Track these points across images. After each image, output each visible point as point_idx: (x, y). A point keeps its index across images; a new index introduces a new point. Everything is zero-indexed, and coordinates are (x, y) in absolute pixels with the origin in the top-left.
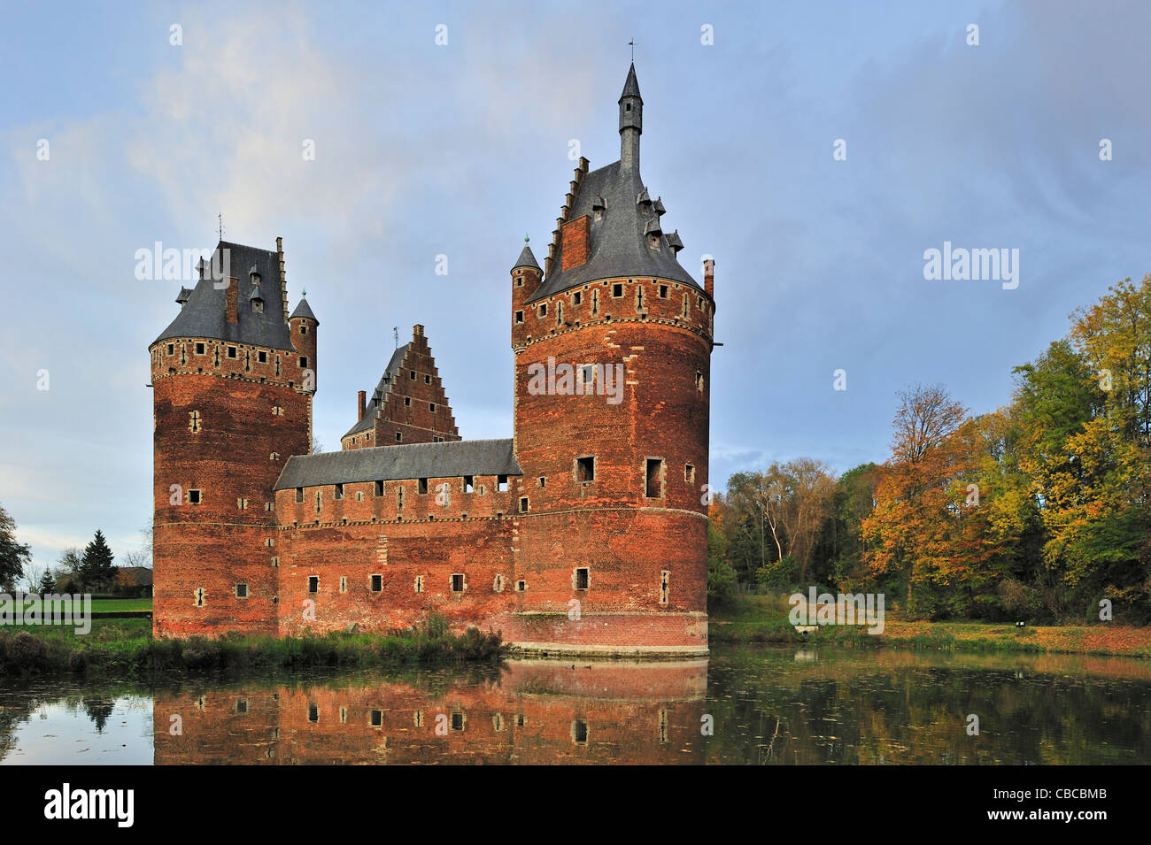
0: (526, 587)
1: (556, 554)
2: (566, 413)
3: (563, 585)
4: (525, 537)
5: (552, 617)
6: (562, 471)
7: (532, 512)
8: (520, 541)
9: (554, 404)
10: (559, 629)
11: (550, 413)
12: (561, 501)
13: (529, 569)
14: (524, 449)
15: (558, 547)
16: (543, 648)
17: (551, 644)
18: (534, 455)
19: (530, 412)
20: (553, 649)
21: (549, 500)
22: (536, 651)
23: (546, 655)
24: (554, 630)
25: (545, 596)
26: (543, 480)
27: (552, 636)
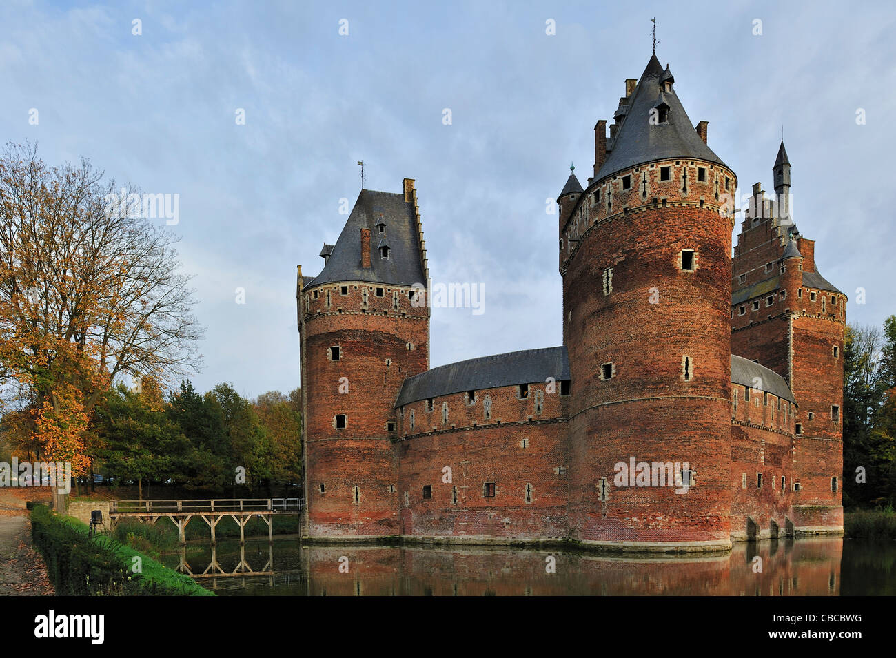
0: (801, 488)
1: (821, 467)
2: (826, 373)
3: (826, 488)
4: (800, 452)
5: (820, 509)
6: (824, 412)
7: (804, 435)
8: (797, 455)
9: (818, 364)
10: (825, 517)
11: (815, 369)
12: (824, 431)
13: (803, 475)
14: (799, 389)
15: (822, 462)
16: (817, 530)
17: (820, 527)
18: (805, 395)
19: (802, 364)
20: (822, 530)
21: (817, 430)
22: (812, 532)
23: (817, 534)
24: (822, 517)
25: (814, 495)
26: (810, 414)
27: (821, 521)
